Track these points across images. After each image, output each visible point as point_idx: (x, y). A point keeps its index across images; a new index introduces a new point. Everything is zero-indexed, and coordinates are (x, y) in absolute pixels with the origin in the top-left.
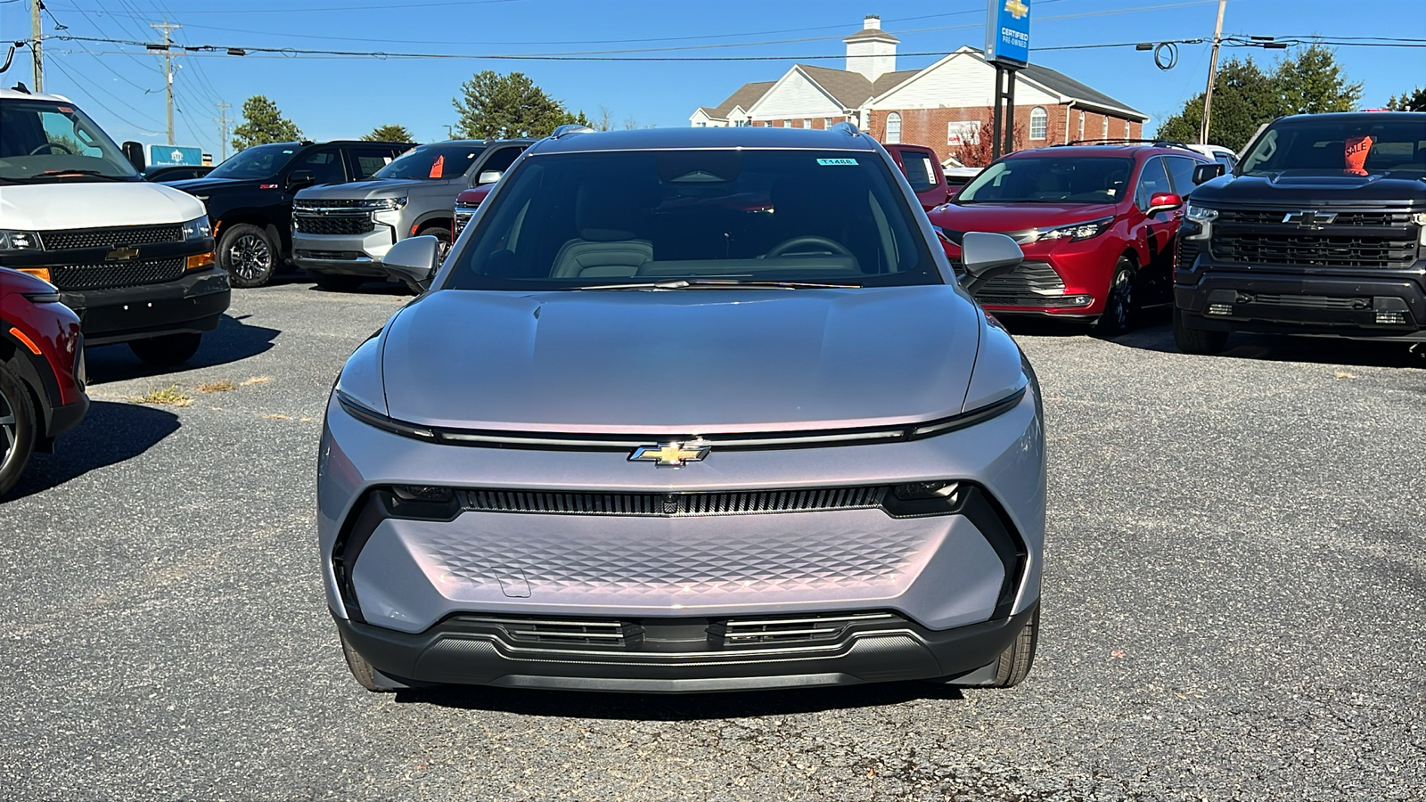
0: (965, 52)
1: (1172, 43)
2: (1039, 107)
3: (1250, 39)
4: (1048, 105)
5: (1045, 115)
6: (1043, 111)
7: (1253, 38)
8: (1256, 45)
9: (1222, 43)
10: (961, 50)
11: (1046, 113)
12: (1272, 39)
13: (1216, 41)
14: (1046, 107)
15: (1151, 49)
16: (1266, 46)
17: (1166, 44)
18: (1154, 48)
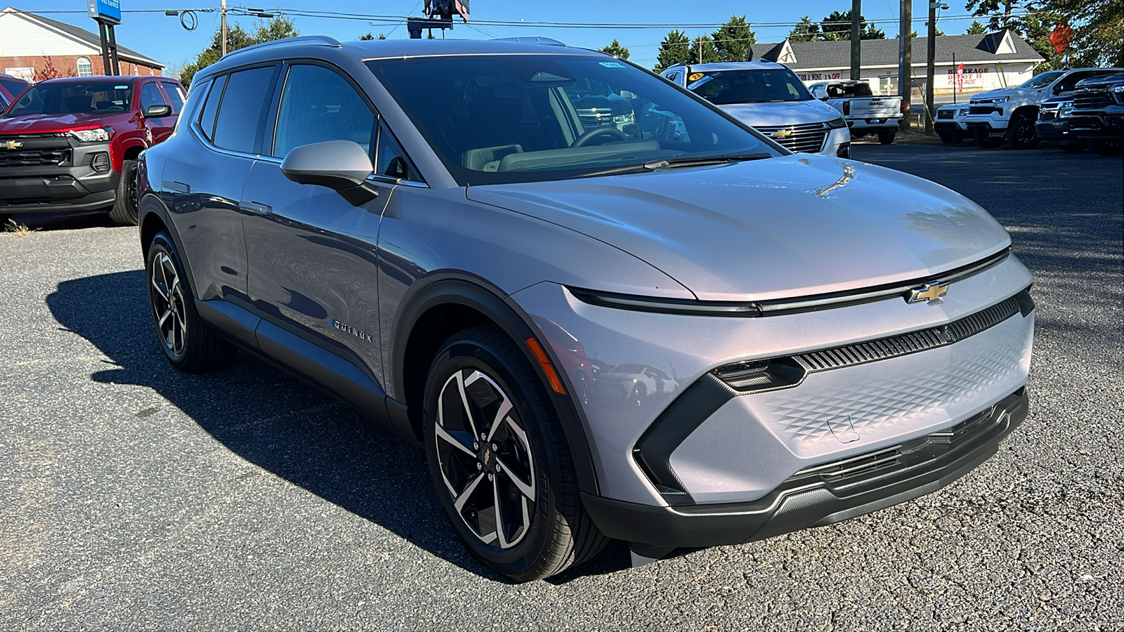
0: (10, 12)
1: (192, 11)
2: (83, 57)
3: (247, 10)
4: (90, 56)
5: (89, 63)
6: (87, 60)
7: (249, 10)
8: (252, 15)
9: (228, 12)
10: (7, 10)
11: (90, 61)
12: (263, 11)
13: (223, 11)
14: (89, 57)
15: (177, 15)
16: (260, 15)
17: (187, 11)
18: (180, 14)
